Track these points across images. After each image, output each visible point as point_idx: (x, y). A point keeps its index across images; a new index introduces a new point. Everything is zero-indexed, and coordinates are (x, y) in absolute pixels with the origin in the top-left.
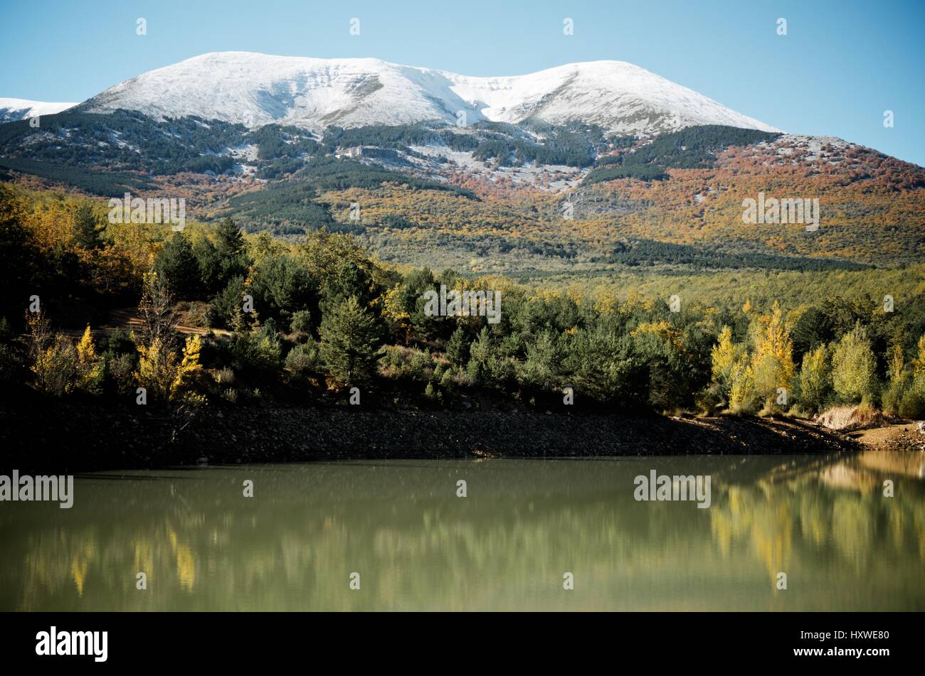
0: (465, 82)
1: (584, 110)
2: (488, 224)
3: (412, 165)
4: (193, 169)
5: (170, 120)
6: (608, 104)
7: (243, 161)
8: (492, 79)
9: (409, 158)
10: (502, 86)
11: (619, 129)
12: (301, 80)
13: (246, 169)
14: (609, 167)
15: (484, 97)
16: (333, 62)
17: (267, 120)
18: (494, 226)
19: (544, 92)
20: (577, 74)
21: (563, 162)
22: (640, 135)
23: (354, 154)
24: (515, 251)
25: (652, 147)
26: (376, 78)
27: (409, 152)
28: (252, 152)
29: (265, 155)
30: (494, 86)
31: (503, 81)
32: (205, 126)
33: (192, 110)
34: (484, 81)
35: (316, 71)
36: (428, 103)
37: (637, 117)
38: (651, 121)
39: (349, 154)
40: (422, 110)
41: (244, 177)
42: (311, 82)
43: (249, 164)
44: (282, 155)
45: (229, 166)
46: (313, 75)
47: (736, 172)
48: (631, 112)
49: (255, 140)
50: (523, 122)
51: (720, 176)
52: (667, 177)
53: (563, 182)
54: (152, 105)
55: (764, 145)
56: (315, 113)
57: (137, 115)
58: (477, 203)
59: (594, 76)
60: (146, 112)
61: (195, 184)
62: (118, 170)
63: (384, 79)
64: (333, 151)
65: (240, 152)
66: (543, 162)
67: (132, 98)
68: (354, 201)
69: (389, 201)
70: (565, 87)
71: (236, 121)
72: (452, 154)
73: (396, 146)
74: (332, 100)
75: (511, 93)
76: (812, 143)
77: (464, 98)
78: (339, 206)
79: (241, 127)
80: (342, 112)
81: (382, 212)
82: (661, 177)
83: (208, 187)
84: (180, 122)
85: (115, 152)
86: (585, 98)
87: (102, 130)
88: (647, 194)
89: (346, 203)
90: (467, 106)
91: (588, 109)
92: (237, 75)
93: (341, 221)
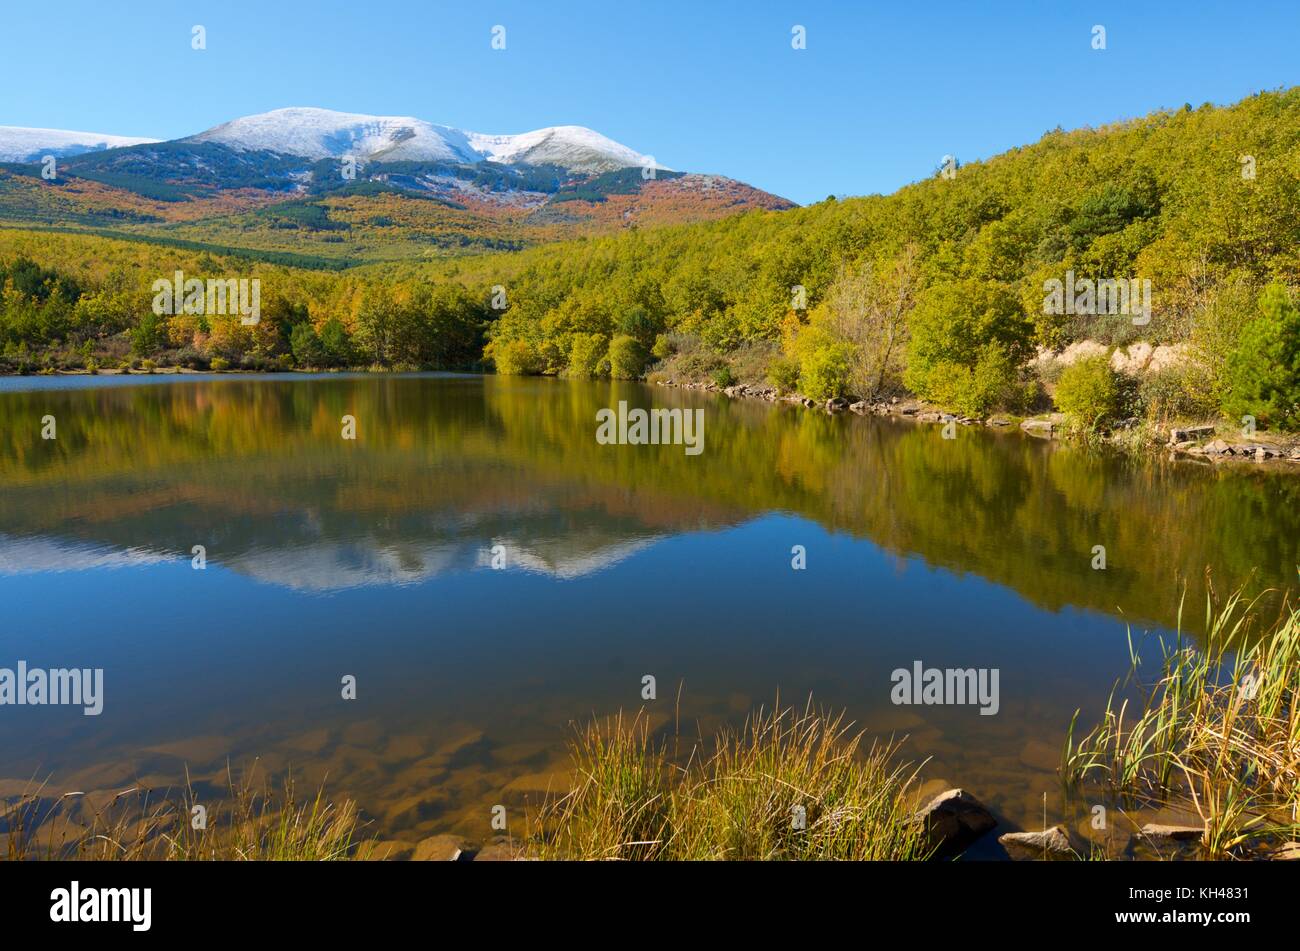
0: (478, 138)
1: (554, 157)
2: (457, 225)
3: (426, 189)
4: (256, 186)
5: (248, 151)
6: (572, 153)
7: (299, 182)
8: (497, 136)
9: (425, 183)
10: (503, 141)
11: (576, 169)
12: (359, 130)
13: (300, 188)
14: (568, 193)
15: (491, 148)
16: (382, 119)
17: (326, 153)
18: (462, 227)
19: (530, 146)
20: (553, 134)
21: (536, 190)
22: (591, 173)
23: (382, 179)
24: (472, 245)
25: (597, 180)
26: (412, 131)
27: (425, 179)
28: (308, 176)
29: (317, 179)
30: (498, 141)
31: (505, 138)
32: (278, 157)
33: (269, 145)
34: (491, 138)
35: (370, 124)
36: (448, 149)
37: (591, 161)
38: (599, 164)
39: (379, 179)
40: (443, 152)
41: (297, 193)
42: (366, 132)
43: (303, 184)
44: (329, 178)
45: (287, 185)
46: (368, 127)
47: (654, 197)
48: (586, 158)
49: (312, 168)
50: (514, 164)
51: (643, 200)
52: (606, 200)
53: (535, 203)
54: (236, 140)
55: (674, 180)
56: (367, 153)
57: (220, 146)
58: (454, 210)
59: (565, 135)
60: (229, 145)
61: (254, 196)
62: (190, 184)
63: (417, 130)
64: (368, 177)
65: (299, 176)
66: (522, 189)
67: (221, 135)
68: (351, 205)
69: (380, 206)
70: (544, 142)
71: (303, 155)
72: (458, 182)
73: (416, 175)
74: (378, 144)
75: (509, 146)
76: (706, 179)
77: (476, 149)
78: (337, 208)
79: (307, 159)
80: (384, 152)
81: (372, 213)
82: (602, 200)
83: (263, 199)
84: (255, 153)
85: (192, 170)
86: (557, 149)
87: (186, 155)
88: (591, 211)
89: (343, 206)
90: (478, 154)
91: (558, 156)
92: (308, 124)
93: (333, 219)
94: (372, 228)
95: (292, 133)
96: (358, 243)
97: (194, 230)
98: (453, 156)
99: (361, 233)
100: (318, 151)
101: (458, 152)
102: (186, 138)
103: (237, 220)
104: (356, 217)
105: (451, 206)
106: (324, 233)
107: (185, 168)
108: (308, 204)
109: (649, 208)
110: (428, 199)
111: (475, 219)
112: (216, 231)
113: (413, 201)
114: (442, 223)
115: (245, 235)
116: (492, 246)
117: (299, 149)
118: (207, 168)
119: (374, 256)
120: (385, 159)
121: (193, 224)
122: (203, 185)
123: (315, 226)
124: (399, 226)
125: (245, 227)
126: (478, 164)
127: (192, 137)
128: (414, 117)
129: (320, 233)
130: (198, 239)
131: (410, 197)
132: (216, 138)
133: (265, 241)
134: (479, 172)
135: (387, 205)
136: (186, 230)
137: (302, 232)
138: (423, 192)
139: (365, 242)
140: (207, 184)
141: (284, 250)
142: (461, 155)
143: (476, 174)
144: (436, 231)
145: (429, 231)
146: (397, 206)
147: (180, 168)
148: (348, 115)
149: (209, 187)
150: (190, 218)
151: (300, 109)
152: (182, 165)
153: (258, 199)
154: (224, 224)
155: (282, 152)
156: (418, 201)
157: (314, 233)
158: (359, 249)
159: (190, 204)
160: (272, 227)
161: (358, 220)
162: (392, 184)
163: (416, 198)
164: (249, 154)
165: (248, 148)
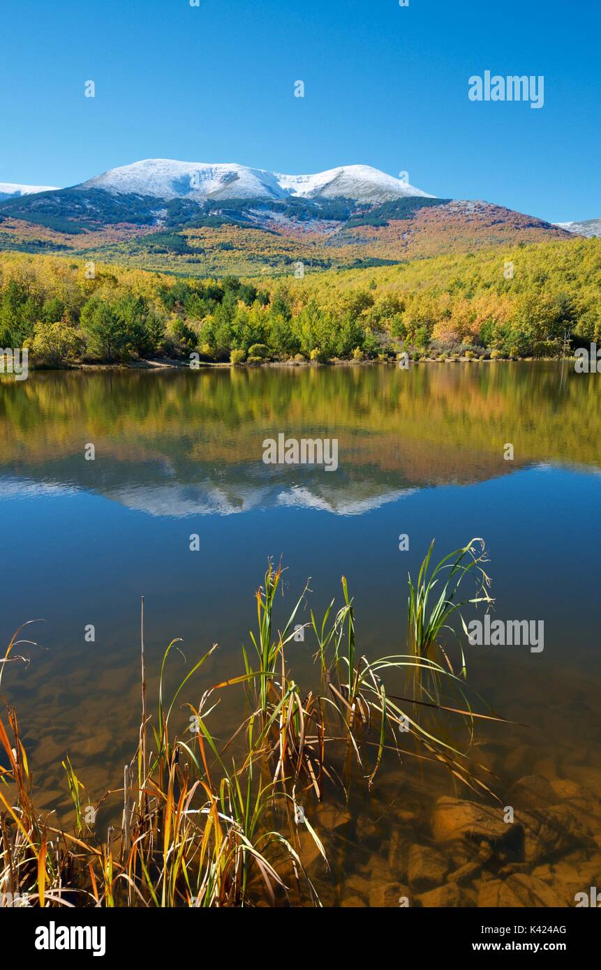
0: (285, 178)
1: (345, 191)
2: (281, 248)
3: (250, 220)
4: (128, 221)
5: (121, 195)
6: (358, 187)
7: (159, 217)
8: (298, 176)
9: (249, 216)
10: (303, 180)
11: (362, 201)
13: (159, 222)
14: (357, 220)
15: (295, 186)
16: (214, 166)
17: (175, 195)
18: (284, 249)
19: (325, 183)
20: (343, 172)
21: (332, 219)
22: (374, 203)
23: (218, 213)
24: (294, 263)
25: (380, 209)
26: (236, 174)
27: (249, 213)
28: (164, 213)
29: (172, 215)
30: (300, 181)
31: (304, 177)
32: (141, 198)
33: (135, 190)
34: (294, 178)
35: (205, 170)
36: (263, 188)
37: (373, 193)
38: (380, 196)
39: (215, 213)
40: (261, 191)
41: (159, 226)
42: (202, 177)
43: (162, 219)
44: (179, 214)
45: (150, 220)
46: (204, 173)
47: (426, 221)
48: (370, 190)
49: (167, 206)
50: (314, 198)
51: (417, 224)
52: (388, 225)
53: (331, 229)
54: (112, 186)
55: (442, 206)
56: (204, 194)
57: (101, 191)
58: (276, 236)
59: (351, 173)
60: (107, 190)
61: (127, 228)
62: (84, 220)
63: (240, 174)
64: (207, 212)
65: (158, 213)
66: (321, 218)
67: (100, 182)
68: (202, 234)
69: (223, 235)
70: (336, 179)
72: (273, 214)
73: (242, 210)
74: (213, 186)
75: (309, 184)
76: (469, 205)
77: (283, 187)
78: (193, 237)
79: (162, 199)
80: (217, 193)
81: (218, 241)
82: (385, 225)
83: (135, 231)
84: (126, 196)
85: (84, 210)
86: (346, 185)
87: (79, 199)
88: (377, 234)
89: (197, 235)
90: (285, 191)
91: (347, 190)
92: (162, 172)
93: (191, 246)
94: (220, 251)
95: (150, 180)
96: (212, 264)
98: (267, 194)
99: (212, 256)
100: (169, 194)
101: (270, 189)
102: (77, 186)
103: (125, 248)
104: (207, 244)
105: (272, 233)
106: (187, 257)
107: (79, 208)
108: (173, 234)
109: (422, 230)
110: (254, 228)
111: (293, 242)
113: (246, 230)
114: (270, 247)
115: (133, 259)
116: (309, 264)
117: (157, 192)
118: (94, 208)
120: (218, 198)
121: (94, 250)
122: (93, 221)
123: (180, 251)
124: (239, 250)
125: (131, 252)
126: (287, 199)
127: (81, 185)
128: (238, 163)
129: (184, 256)
131: (243, 227)
134: (288, 206)
135: (228, 234)
137: (171, 256)
138: (248, 223)
139: (216, 263)
140: (95, 220)
141: (162, 269)
142: (273, 193)
143: (287, 208)
144: (266, 253)
145: (261, 253)
146: (235, 235)
147: (76, 208)
148: (189, 163)
149: (97, 223)
151: (154, 160)
152: (77, 206)
154: (116, 251)
155: (144, 195)
156: (250, 230)
157: (179, 256)
158: (214, 268)
159: (87, 236)
160: (150, 252)
161: (209, 246)
162: (227, 217)
163: (248, 227)
164: (121, 197)
165: (120, 192)
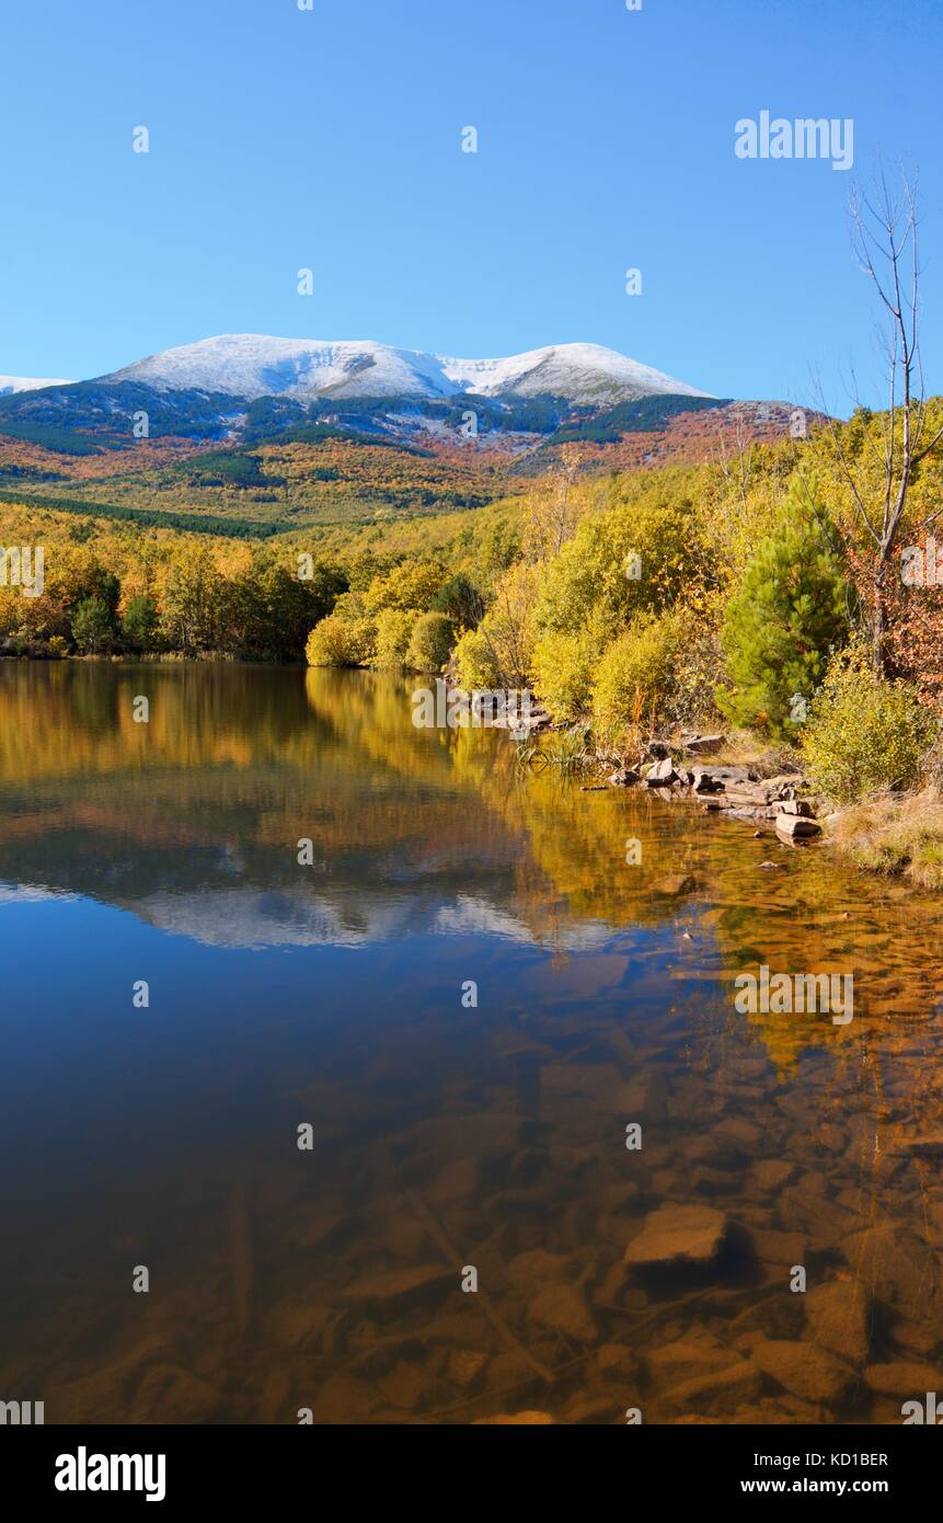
0: (455, 364)
1: (554, 385)
2: (420, 477)
3: (386, 431)
4: (179, 434)
5: (172, 391)
6: (576, 379)
7: (231, 428)
8: (478, 362)
9: (384, 425)
10: (487, 367)
11: (582, 400)
12: (305, 359)
13: (231, 434)
14: (568, 432)
15: (471, 377)
16: (335, 344)
17: (266, 391)
18: (426, 479)
19: (522, 372)
20: (553, 355)
21: (527, 429)
22: (601, 404)
23: (331, 420)
24: (438, 502)
25: (611, 414)
26: (371, 358)
27: (385, 420)
28: (241, 419)
29: (252, 423)
30: (481, 367)
31: (489, 362)
32: (206, 397)
33: (197, 383)
34: (472, 363)
35: (319, 351)
36: (416, 379)
37: (601, 388)
38: (613, 393)
39: (327, 421)
40: (408, 383)
41: (227, 442)
42: (314, 362)
43: (236, 430)
44: (267, 422)
45: (216, 432)
46: (317, 355)
47: (686, 435)
48: (597, 384)
49: (247, 409)
50: (501, 396)
51: (671, 439)
52: (621, 440)
53: (525, 446)
54: (159, 378)
55: (715, 410)
56: (314, 389)
57: (140, 385)
58: (418, 458)
59: (568, 356)
60: (150, 384)
61: (175, 445)
62: (102, 432)
63: (377, 358)
64: (315, 418)
65: (231, 420)
66: (508, 428)
67: (141, 371)
68: (288, 455)
69: (325, 455)
70: (538, 367)
71: (236, 393)
72: (427, 422)
73: (373, 415)
74: (329, 376)
75: (495, 373)
76: (761, 408)
77: (452, 377)
78: (272, 459)
79: (241, 399)
80: (335, 387)
81: (312, 465)
82: (616, 440)
83: (187, 449)
84: (181, 393)
85: (106, 417)
86: (557, 374)
87: (100, 398)
88: (600, 455)
89: (280, 456)
90: (455, 384)
91: (558, 384)
92: (245, 354)
93: (265, 473)
94: (313, 483)
95: (224, 367)
96: (294, 504)
97: (103, 489)
98: (420, 389)
99: (299, 490)
100: (254, 387)
101: (429, 382)
102: (101, 378)
103: (152, 476)
104: (294, 469)
105: (413, 452)
106: (253, 491)
107: (98, 413)
108: (237, 454)
109: (679, 449)
110: (386, 444)
111: (443, 469)
112: (127, 490)
113: (366, 447)
114: (402, 476)
115: (160, 495)
116: (462, 504)
117: (233, 386)
118: (123, 413)
119: (313, 519)
120: (336, 395)
121: (101, 482)
122: (118, 435)
123: (244, 482)
124: (347, 480)
125: (160, 485)
126: (453, 398)
127: (108, 376)
128: (375, 340)
129: (250, 491)
130: (104, 501)
131: (363, 443)
132: (135, 377)
133: (183, 502)
134: (454, 408)
135: (334, 454)
136: (92, 489)
137: (227, 490)
138: (382, 436)
139: (303, 502)
140: (122, 432)
141: (206, 513)
142: (433, 388)
143: (450, 412)
144: (393, 485)
145: (384, 486)
146: (345, 455)
147: (93, 414)
148: (293, 341)
149: (124, 436)
150: (99, 474)
151: (235, 336)
152: (95, 410)
153: (181, 450)
154: (137, 481)
155: (211, 392)
156: (373, 447)
157: (242, 492)
158: (295, 511)
159: (101, 458)
160: (192, 485)
161: (297, 473)
162: (341, 427)
163: (370, 443)
164: (175, 394)
165: (172, 387)
